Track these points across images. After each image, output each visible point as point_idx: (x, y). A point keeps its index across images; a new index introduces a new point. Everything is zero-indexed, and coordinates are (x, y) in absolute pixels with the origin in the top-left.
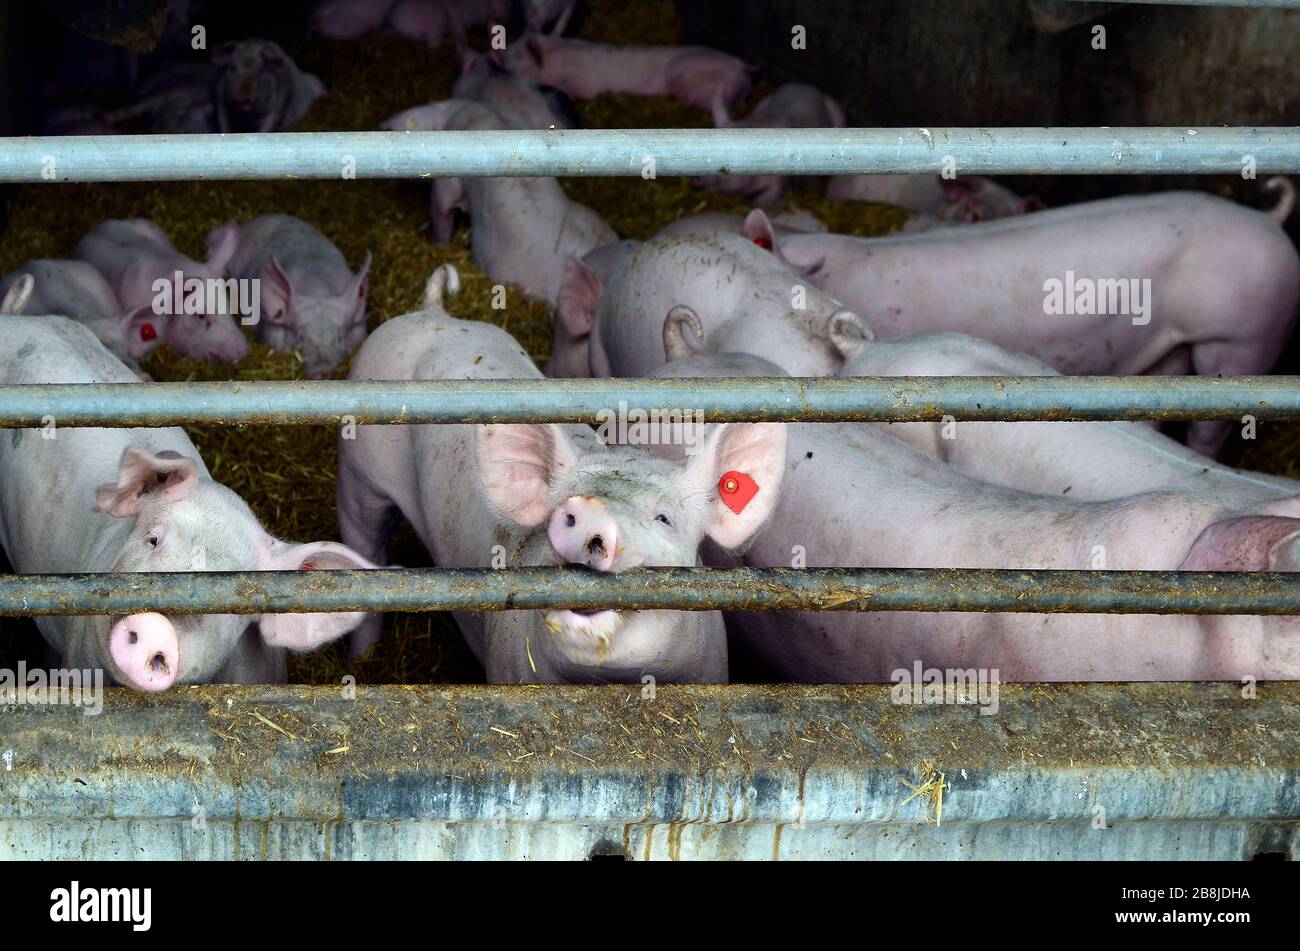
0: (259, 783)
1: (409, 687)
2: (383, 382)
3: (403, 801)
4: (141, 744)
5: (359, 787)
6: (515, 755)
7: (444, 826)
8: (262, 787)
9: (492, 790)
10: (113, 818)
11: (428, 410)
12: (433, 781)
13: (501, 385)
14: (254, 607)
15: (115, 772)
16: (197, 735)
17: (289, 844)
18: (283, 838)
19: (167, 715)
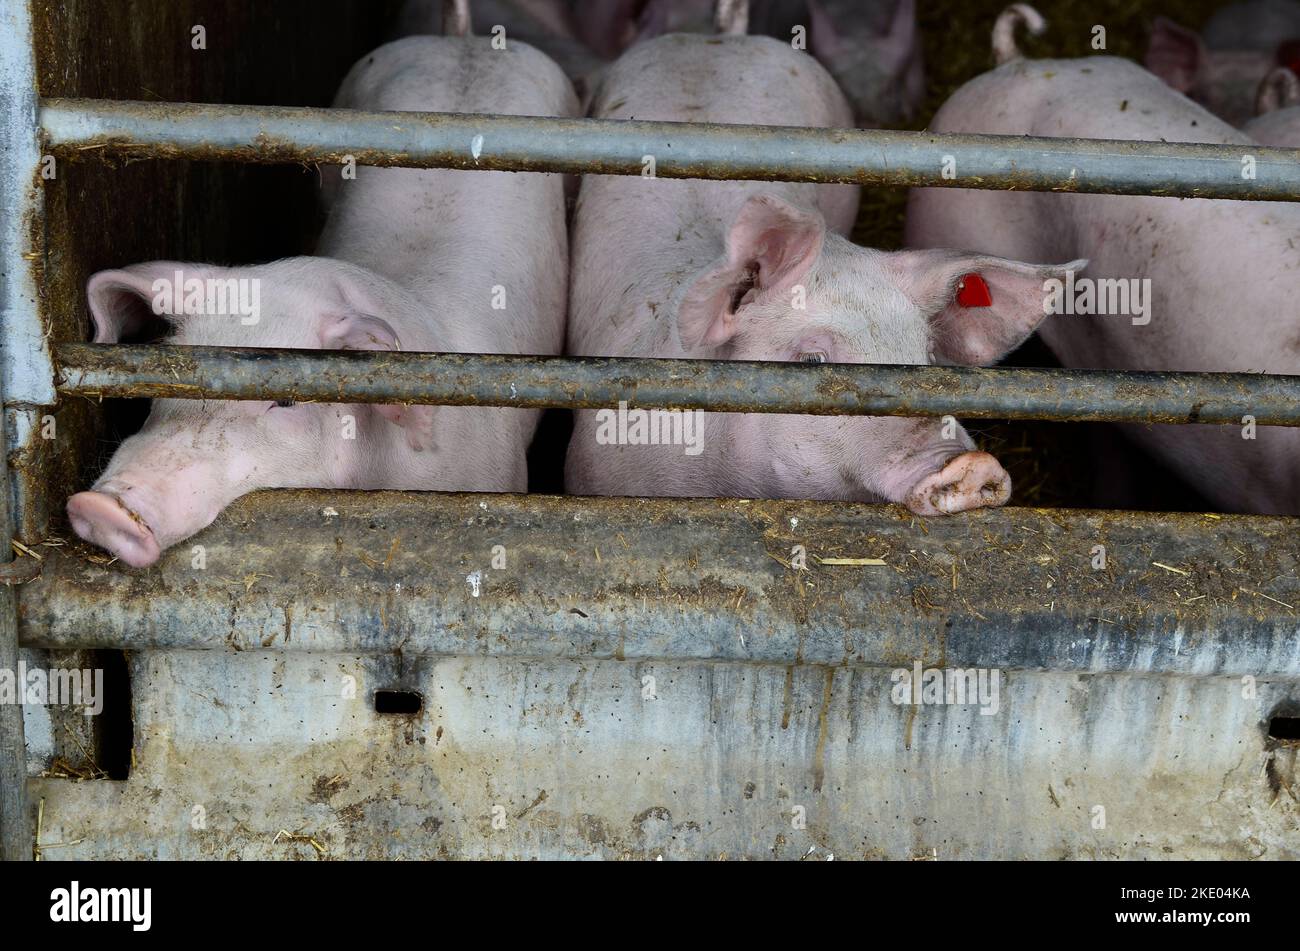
0: (832, 621)
1: (1042, 511)
2: (1045, 139)
3: (1030, 647)
4: (667, 568)
5: (971, 629)
6: (1186, 595)
7: (1075, 677)
8: (836, 625)
9: (1152, 637)
10: (621, 658)
11: (1106, 176)
12: (1072, 624)
13: (1208, 152)
14: (841, 407)
15: (628, 601)
16: (747, 559)
17: (861, 694)
18: (853, 687)
19: (705, 534)
